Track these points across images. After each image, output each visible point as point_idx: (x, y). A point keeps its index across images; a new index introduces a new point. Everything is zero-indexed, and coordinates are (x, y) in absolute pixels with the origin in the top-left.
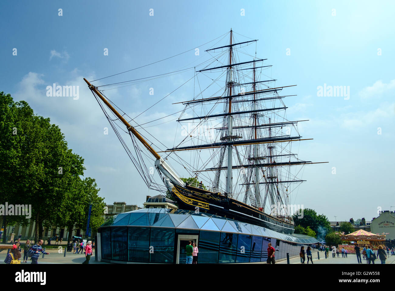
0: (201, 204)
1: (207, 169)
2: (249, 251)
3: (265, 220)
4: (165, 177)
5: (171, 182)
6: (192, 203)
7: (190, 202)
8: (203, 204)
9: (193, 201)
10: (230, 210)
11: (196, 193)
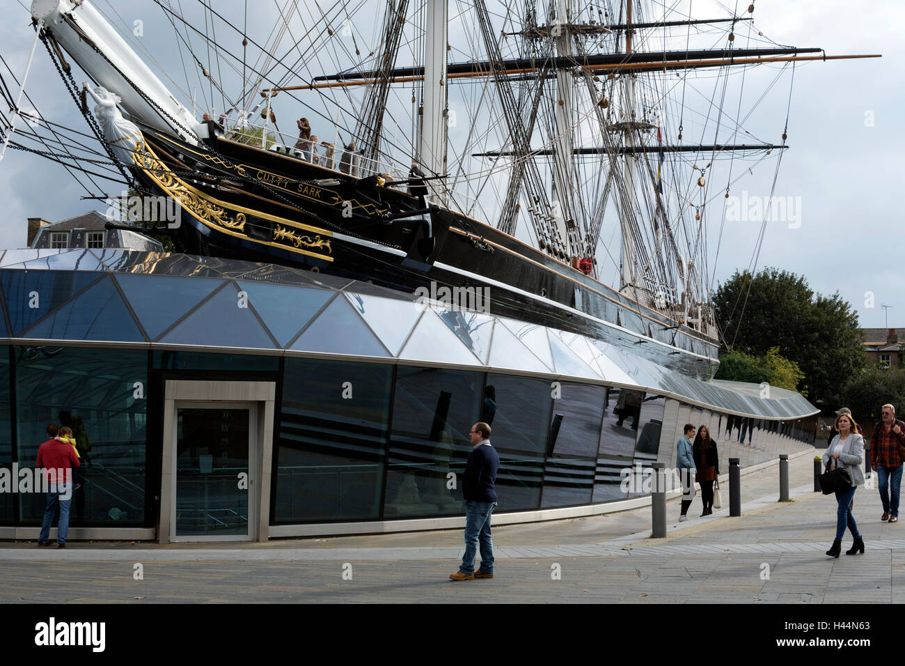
0: (290, 235)
1: (317, 79)
2: (535, 454)
3: (602, 313)
4: (91, 86)
5: (124, 116)
6: (241, 227)
7: (231, 224)
8: (299, 232)
9: (248, 216)
10: (437, 264)
11: (266, 178)
